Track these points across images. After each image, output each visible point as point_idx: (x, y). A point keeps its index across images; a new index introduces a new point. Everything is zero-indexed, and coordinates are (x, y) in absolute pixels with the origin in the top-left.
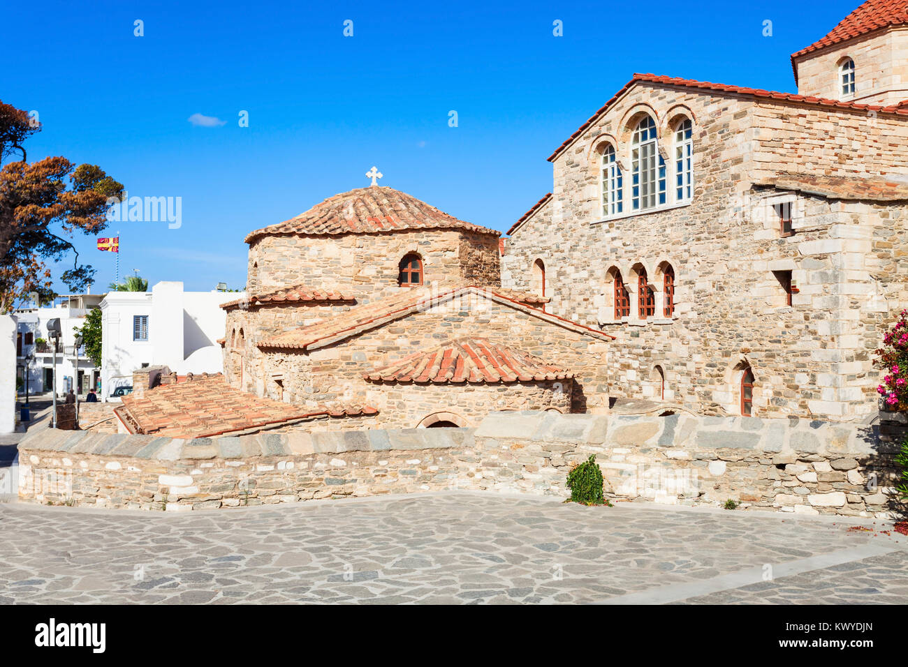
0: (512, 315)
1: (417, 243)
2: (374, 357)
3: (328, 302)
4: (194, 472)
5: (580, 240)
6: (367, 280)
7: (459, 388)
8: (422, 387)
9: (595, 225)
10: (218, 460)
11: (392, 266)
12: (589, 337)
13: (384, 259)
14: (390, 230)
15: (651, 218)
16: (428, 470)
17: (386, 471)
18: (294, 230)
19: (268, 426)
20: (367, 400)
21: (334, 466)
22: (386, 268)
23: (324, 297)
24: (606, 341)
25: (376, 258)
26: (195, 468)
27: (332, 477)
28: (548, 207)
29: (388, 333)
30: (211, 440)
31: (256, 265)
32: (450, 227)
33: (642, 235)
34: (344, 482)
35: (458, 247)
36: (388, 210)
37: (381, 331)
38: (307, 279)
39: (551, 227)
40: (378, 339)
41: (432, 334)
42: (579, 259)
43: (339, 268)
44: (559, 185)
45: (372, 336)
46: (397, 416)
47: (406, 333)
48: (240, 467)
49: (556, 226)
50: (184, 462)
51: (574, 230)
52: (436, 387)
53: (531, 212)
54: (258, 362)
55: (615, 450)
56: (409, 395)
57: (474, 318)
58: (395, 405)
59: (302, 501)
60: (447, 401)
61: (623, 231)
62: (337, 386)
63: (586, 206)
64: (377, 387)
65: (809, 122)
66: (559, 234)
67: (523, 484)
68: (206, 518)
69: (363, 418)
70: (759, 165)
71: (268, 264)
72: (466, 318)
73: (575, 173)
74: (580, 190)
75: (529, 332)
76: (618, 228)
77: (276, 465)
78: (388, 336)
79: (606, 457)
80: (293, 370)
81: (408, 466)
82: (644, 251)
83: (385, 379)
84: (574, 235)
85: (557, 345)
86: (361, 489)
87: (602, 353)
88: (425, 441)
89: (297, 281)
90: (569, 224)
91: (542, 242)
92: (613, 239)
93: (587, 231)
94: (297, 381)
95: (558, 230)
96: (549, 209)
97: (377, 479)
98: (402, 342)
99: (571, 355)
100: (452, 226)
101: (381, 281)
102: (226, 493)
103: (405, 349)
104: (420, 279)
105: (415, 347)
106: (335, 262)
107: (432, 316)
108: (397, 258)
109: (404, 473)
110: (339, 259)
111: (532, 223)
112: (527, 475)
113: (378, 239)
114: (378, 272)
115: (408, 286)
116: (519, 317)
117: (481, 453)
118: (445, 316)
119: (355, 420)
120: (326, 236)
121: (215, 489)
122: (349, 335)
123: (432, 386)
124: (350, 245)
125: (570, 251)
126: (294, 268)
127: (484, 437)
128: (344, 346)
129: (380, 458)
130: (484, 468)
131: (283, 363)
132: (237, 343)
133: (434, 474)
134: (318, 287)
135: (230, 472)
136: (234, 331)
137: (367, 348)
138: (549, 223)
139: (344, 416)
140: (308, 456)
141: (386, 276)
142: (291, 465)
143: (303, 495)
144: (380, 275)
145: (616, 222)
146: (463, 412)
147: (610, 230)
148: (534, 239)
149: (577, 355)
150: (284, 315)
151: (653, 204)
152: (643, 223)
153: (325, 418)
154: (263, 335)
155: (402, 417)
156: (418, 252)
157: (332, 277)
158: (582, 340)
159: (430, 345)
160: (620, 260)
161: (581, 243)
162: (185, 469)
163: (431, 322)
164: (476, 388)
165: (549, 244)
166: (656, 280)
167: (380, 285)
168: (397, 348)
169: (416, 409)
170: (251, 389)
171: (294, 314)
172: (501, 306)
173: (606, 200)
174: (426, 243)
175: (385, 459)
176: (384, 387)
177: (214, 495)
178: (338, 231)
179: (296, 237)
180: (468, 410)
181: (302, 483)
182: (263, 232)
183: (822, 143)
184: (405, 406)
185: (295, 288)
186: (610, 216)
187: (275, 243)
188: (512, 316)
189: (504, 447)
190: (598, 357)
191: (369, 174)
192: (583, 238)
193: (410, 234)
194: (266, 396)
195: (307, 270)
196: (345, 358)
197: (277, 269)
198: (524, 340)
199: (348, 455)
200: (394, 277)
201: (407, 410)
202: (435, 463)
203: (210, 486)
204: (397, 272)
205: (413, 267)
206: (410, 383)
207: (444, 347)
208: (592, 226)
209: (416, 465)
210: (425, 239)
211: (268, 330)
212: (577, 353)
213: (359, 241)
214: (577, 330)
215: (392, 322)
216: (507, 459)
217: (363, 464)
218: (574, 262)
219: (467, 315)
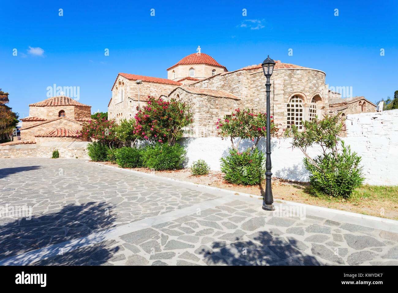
0: (73, 123)
1: (63, 108)
2: (37, 132)
6: (50, 116)
11: (57, 113)
13: (55, 111)
14: (56, 105)
20: (34, 140)
22: (55, 113)
23: (39, 119)
25: (53, 111)
32: (72, 105)
33: (120, 107)
35: (74, 109)
38: (38, 116)
43: (44, 113)
44: (113, 96)
46: (39, 143)
52: (46, 137)
55: (61, 148)
56: (41, 139)
58: (39, 141)
62: (27, 138)
65: (143, 85)
66: (113, 107)
69: (31, 144)
70: (130, 93)
73: (114, 93)
74: (115, 97)
78: (41, 127)
79: (59, 150)
82: (120, 111)
86: (12, 157)
89: (36, 116)
92: (117, 108)
96: (112, 101)
97: (17, 155)
98: (44, 128)
104: (65, 115)
105: (47, 130)
108: (58, 111)
109: (23, 153)
110: (44, 111)
112: (48, 154)
113: (53, 107)
117: (41, 150)
119: (29, 144)
120: (41, 106)
122: (30, 127)
124: (46, 108)
125: (114, 110)
126: (35, 113)
133: (31, 154)
134: (40, 117)
137: (35, 130)
138: (112, 104)
139: (27, 143)
144: (54, 115)
147: (117, 106)
152: (120, 104)
153: (22, 144)
156: (63, 110)
157: (42, 115)
163: (52, 124)
164: (55, 138)
167: (54, 117)
168: (43, 130)
171: (31, 123)
174: (66, 108)
176: (37, 137)
178: (44, 105)
179: (36, 106)
183: (147, 89)
185: (34, 117)
186: (117, 103)
187: (32, 108)
189: (44, 148)
193: (61, 106)
195: (38, 113)
196: (29, 132)
197: (32, 113)
199: (9, 150)
200: (57, 115)
201: (41, 142)
202: (31, 151)
205: (62, 113)
207: (53, 130)
208: (115, 105)
213: (48, 107)
215: (42, 124)
216: (45, 151)
218: (114, 113)
219: (61, 123)
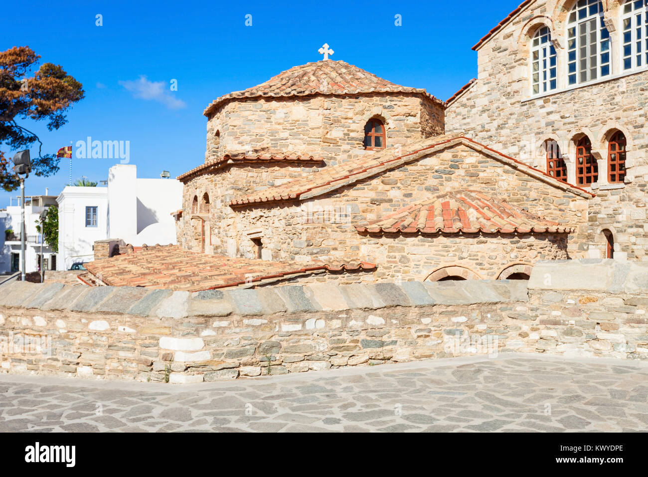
1: (381, 107)
2: (367, 210)
3: (298, 163)
4: (206, 333)
5: (509, 119)
6: (334, 142)
7: (470, 240)
8: (430, 239)
9: (527, 103)
10: (235, 318)
11: (358, 128)
12: (571, 194)
13: (350, 121)
14: (356, 92)
15: (595, 90)
16: (475, 329)
17: (430, 331)
18: (260, 93)
19: (264, 281)
20: (361, 255)
21: (371, 325)
22: (353, 131)
23: (294, 157)
24: (587, 198)
25: (343, 121)
26: (206, 327)
27: (369, 338)
28: (471, 92)
29: (382, 184)
30: (221, 293)
31: (218, 134)
32: (412, 93)
33: (585, 106)
34: (382, 344)
35: (419, 112)
36: (348, 77)
37: (374, 182)
38: (273, 142)
39: (474, 111)
40: (372, 190)
41: (424, 186)
42: (508, 136)
43: (307, 130)
44: (485, 71)
45: (366, 187)
46: (399, 272)
47: (399, 185)
48: (260, 325)
49: (480, 109)
50: (194, 321)
51: (502, 109)
52: (445, 239)
53: (454, 98)
54: (230, 221)
56: (413, 248)
57: (464, 170)
58: (397, 260)
59: (335, 369)
60: (457, 254)
61: (561, 104)
62: (330, 240)
63: (515, 86)
64: (374, 240)
66: (485, 115)
67: (597, 345)
68: (228, 394)
69: (361, 274)
71: (233, 129)
72: (456, 171)
73: (503, 57)
74: (510, 72)
75: (516, 188)
76: (555, 102)
77: (304, 323)
78: (381, 187)
80: (277, 224)
81: (454, 324)
82: (588, 121)
83: (387, 230)
84: (502, 114)
85: (542, 202)
86: (401, 352)
87: (583, 210)
88: (468, 295)
89: (263, 144)
90: (495, 105)
91: (465, 124)
92: (549, 113)
93: (518, 109)
94: (284, 236)
95: (483, 111)
96: (473, 94)
97: (420, 341)
98: (395, 194)
99: (554, 212)
100: (414, 91)
101: (348, 144)
102: (244, 359)
103: (398, 201)
104: (382, 143)
105: (407, 200)
106: (303, 124)
107: (424, 167)
108: (363, 121)
109: (450, 333)
110: (308, 121)
111: (453, 109)
112: (601, 335)
113: (345, 102)
114: (345, 134)
115: (371, 149)
116: (506, 172)
117: (537, 309)
118: (436, 168)
119: (353, 276)
120: (293, 98)
121: (231, 355)
122: (343, 184)
123: (441, 239)
124: (317, 107)
125: (497, 130)
126: (260, 131)
127: (542, 290)
128: (337, 197)
129: (423, 315)
130: (542, 327)
131: (262, 219)
132: (201, 208)
134: (284, 150)
135: (249, 333)
136: (196, 198)
137: (360, 200)
138: (473, 106)
139: (343, 271)
140: (341, 312)
141: (353, 139)
142: (321, 324)
143: (336, 361)
144: (346, 137)
145: (553, 97)
146: (474, 265)
147: (545, 105)
148: (456, 123)
149: (560, 212)
150: (255, 175)
151: (594, 76)
152: (586, 95)
153: (323, 273)
154: (235, 194)
155: (405, 272)
156: (382, 115)
157: (300, 139)
158: (564, 197)
159: (422, 197)
160: (557, 132)
161: (510, 121)
162: (194, 329)
163: (424, 174)
164: (489, 240)
165: (472, 126)
166: (601, 148)
167: (348, 147)
168: (390, 201)
169: (422, 263)
170: (219, 250)
171: (265, 174)
172: (489, 159)
173: (535, 81)
174: (390, 107)
175: (428, 315)
176: (384, 240)
177: (230, 362)
178: (307, 93)
179: (262, 101)
180: (481, 264)
181: (335, 346)
182: (228, 97)
184: (409, 260)
185: (263, 149)
186: (541, 93)
187: (239, 108)
188: (500, 170)
189: (570, 301)
190: (579, 214)
191: (321, 51)
192: (513, 117)
193: (375, 98)
194: (239, 256)
195: (273, 133)
197: (242, 134)
198: (511, 196)
199: (387, 311)
200: (360, 140)
201: (412, 264)
202: (482, 321)
203: (225, 350)
204: (362, 135)
205: (376, 131)
206: (415, 235)
207: (440, 199)
208: (523, 104)
209: (462, 323)
210: (388, 103)
211: (239, 189)
212: (560, 210)
213: (327, 103)
214: (561, 186)
215: (385, 172)
216: (573, 315)
217: (404, 323)
218: (502, 139)
219: (457, 167)
